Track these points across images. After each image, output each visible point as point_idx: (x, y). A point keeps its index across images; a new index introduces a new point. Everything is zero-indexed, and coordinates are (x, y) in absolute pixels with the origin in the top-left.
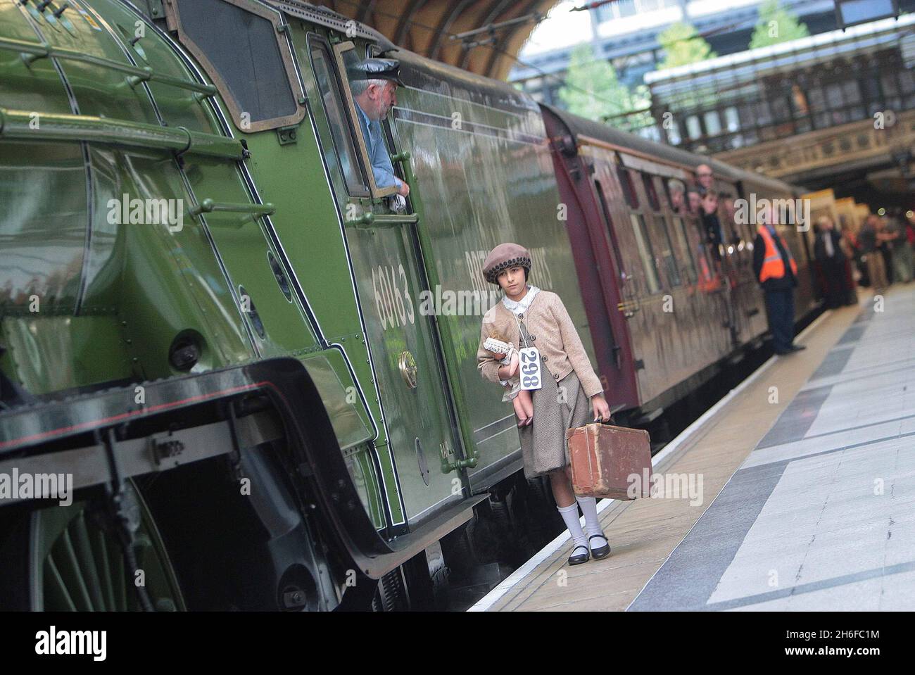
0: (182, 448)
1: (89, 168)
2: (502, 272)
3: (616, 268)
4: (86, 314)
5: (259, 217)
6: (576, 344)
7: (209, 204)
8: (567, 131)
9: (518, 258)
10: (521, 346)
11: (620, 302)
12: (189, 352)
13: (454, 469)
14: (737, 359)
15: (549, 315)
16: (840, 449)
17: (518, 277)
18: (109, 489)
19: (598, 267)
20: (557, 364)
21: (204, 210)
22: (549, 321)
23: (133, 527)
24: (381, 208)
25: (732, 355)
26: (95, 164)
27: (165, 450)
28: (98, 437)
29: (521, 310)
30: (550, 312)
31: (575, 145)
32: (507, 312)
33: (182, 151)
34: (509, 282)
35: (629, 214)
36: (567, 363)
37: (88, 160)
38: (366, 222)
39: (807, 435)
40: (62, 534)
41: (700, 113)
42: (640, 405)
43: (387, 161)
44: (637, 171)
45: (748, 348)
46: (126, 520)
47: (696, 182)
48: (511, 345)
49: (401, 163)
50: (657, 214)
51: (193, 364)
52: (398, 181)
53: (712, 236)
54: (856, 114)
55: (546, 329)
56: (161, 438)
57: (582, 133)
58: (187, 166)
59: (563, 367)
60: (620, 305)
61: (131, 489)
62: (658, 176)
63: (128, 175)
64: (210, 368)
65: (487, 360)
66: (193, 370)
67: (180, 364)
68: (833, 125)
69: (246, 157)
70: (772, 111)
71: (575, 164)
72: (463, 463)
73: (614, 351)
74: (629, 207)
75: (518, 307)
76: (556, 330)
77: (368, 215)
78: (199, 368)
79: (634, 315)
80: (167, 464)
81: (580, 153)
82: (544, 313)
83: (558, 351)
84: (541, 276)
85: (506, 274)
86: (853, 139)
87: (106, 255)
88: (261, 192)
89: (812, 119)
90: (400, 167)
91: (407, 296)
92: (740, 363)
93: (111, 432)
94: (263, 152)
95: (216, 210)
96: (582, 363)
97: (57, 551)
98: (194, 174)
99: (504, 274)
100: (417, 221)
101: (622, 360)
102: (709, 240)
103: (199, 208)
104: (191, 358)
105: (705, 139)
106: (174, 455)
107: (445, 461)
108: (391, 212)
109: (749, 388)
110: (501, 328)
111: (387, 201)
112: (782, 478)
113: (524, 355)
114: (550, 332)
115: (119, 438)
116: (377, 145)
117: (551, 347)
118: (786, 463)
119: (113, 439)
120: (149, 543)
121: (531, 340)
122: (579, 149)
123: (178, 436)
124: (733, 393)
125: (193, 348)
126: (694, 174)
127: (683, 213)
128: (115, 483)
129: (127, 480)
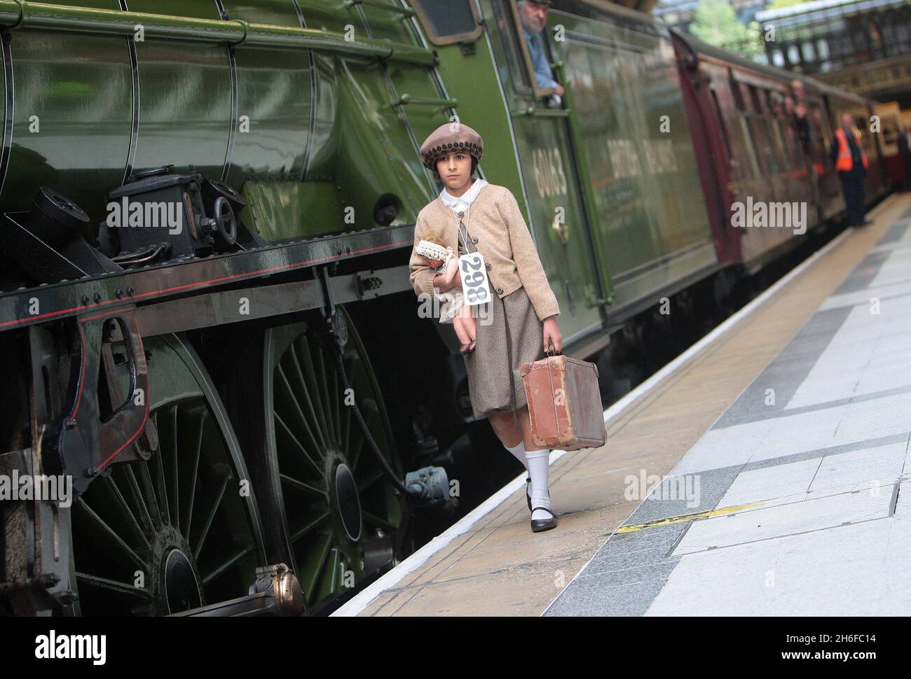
0: (381, 283)
1: (313, 71)
2: (443, 156)
3: (726, 157)
4: (309, 181)
5: (446, 109)
6: (527, 253)
7: (406, 99)
8: (691, 51)
9: (466, 143)
10: (460, 251)
12: (388, 211)
13: (595, 306)
15: (496, 215)
17: (463, 166)
18: (324, 313)
20: (503, 275)
21: (402, 102)
22: (496, 222)
23: (343, 343)
24: (541, 104)
26: (319, 67)
27: (367, 284)
28: (315, 273)
29: (462, 208)
30: (497, 210)
31: (697, 62)
32: (446, 209)
33: (386, 58)
34: (450, 169)
35: (739, 117)
36: (515, 276)
37: (312, 65)
38: (528, 115)
40: (290, 347)
41: (798, 43)
43: (547, 68)
44: (745, 84)
46: (338, 337)
47: (791, 92)
48: (450, 250)
50: (760, 117)
51: (392, 220)
52: (554, 84)
55: (493, 232)
56: (364, 275)
57: (702, 52)
58: (390, 70)
59: (510, 280)
61: (341, 314)
62: (761, 88)
63: (344, 75)
64: (405, 223)
65: (421, 268)
66: (392, 224)
67: (382, 219)
68: (900, 54)
69: (437, 64)
70: (854, 44)
71: (696, 77)
72: (603, 302)
75: (460, 204)
76: (504, 233)
77: (531, 110)
78: (396, 223)
80: (369, 295)
81: (699, 68)
82: (490, 211)
83: (506, 259)
85: (448, 159)
87: (326, 136)
88: (448, 90)
89: (884, 49)
90: (557, 74)
91: (561, 172)
93: (326, 269)
94: (450, 60)
95: (412, 103)
96: (534, 277)
97: (285, 360)
98: (396, 76)
99: (445, 158)
100: (570, 116)
103: (398, 101)
104: (389, 216)
105: (802, 62)
106: (374, 288)
107: (589, 300)
108: (549, 108)
110: (437, 229)
111: (546, 100)
113: (465, 263)
114: (497, 235)
115: (331, 275)
116: (539, 57)
117: (497, 253)
119: (326, 275)
120: (357, 357)
121: (473, 243)
122: (699, 65)
123: (378, 274)
125: (392, 208)
127: (781, 117)
128: (328, 309)
129: (337, 307)
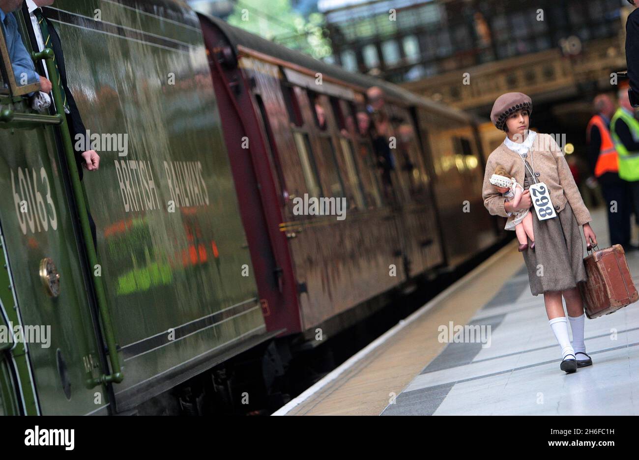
3: (277, 185)
8: (227, 42)
11: (282, 222)
13: (98, 384)
14: (409, 290)
15: (549, 155)
16: (508, 371)
19: (259, 186)
22: (549, 160)
24: (21, 106)
25: (404, 285)
29: (525, 151)
30: (549, 151)
31: (236, 57)
32: (511, 152)
35: (293, 132)
38: (4, 120)
39: (475, 359)
41: (378, 42)
42: (303, 330)
44: (302, 88)
45: (420, 280)
49: (43, 61)
50: (323, 134)
53: (382, 159)
54: (542, 44)
57: (243, 44)
60: (282, 225)
62: (325, 94)
65: (492, 196)
68: (518, 54)
70: (454, 42)
71: (235, 77)
72: (108, 378)
73: (276, 274)
74: (293, 125)
75: (523, 148)
76: (555, 167)
77: (7, 113)
79: (296, 237)
81: (240, 65)
82: (545, 152)
84: (196, 191)
86: (539, 71)
89: (496, 50)
91: (50, 201)
92: (411, 295)
100: (60, 123)
101: (283, 284)
102: (380, 165)
107: (90, 377)
108: (33, 111)
109: (420, 319)
111: (29, 99)
112: (445, 399)
113: (534, 190)
118: (451, 385)
121: (536, 175)
122: (239, 62)
124: (403, 324)
126: (365, 96)
